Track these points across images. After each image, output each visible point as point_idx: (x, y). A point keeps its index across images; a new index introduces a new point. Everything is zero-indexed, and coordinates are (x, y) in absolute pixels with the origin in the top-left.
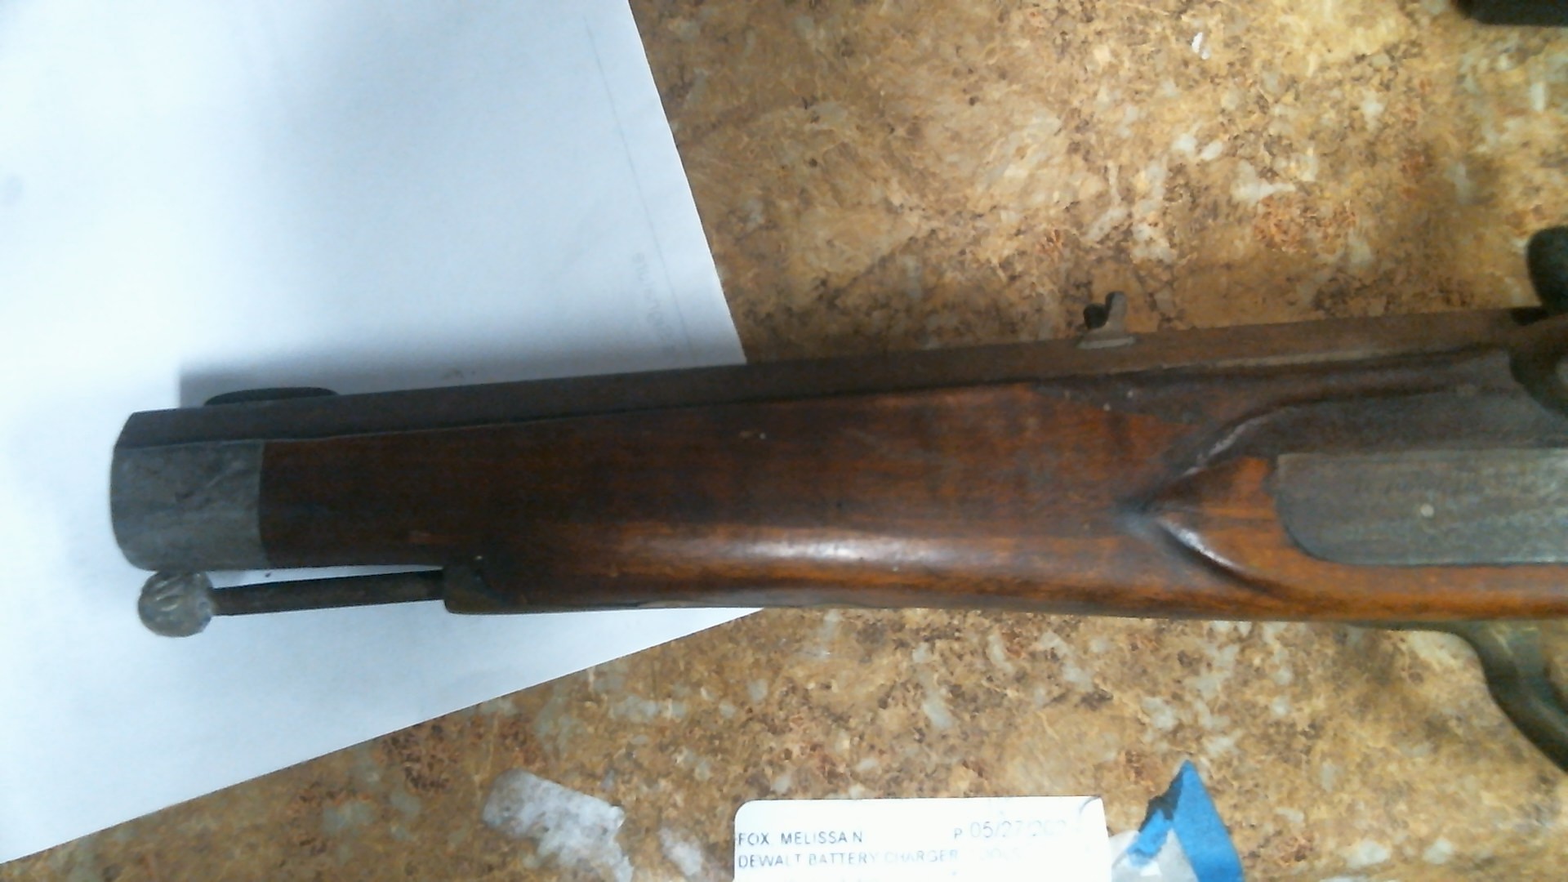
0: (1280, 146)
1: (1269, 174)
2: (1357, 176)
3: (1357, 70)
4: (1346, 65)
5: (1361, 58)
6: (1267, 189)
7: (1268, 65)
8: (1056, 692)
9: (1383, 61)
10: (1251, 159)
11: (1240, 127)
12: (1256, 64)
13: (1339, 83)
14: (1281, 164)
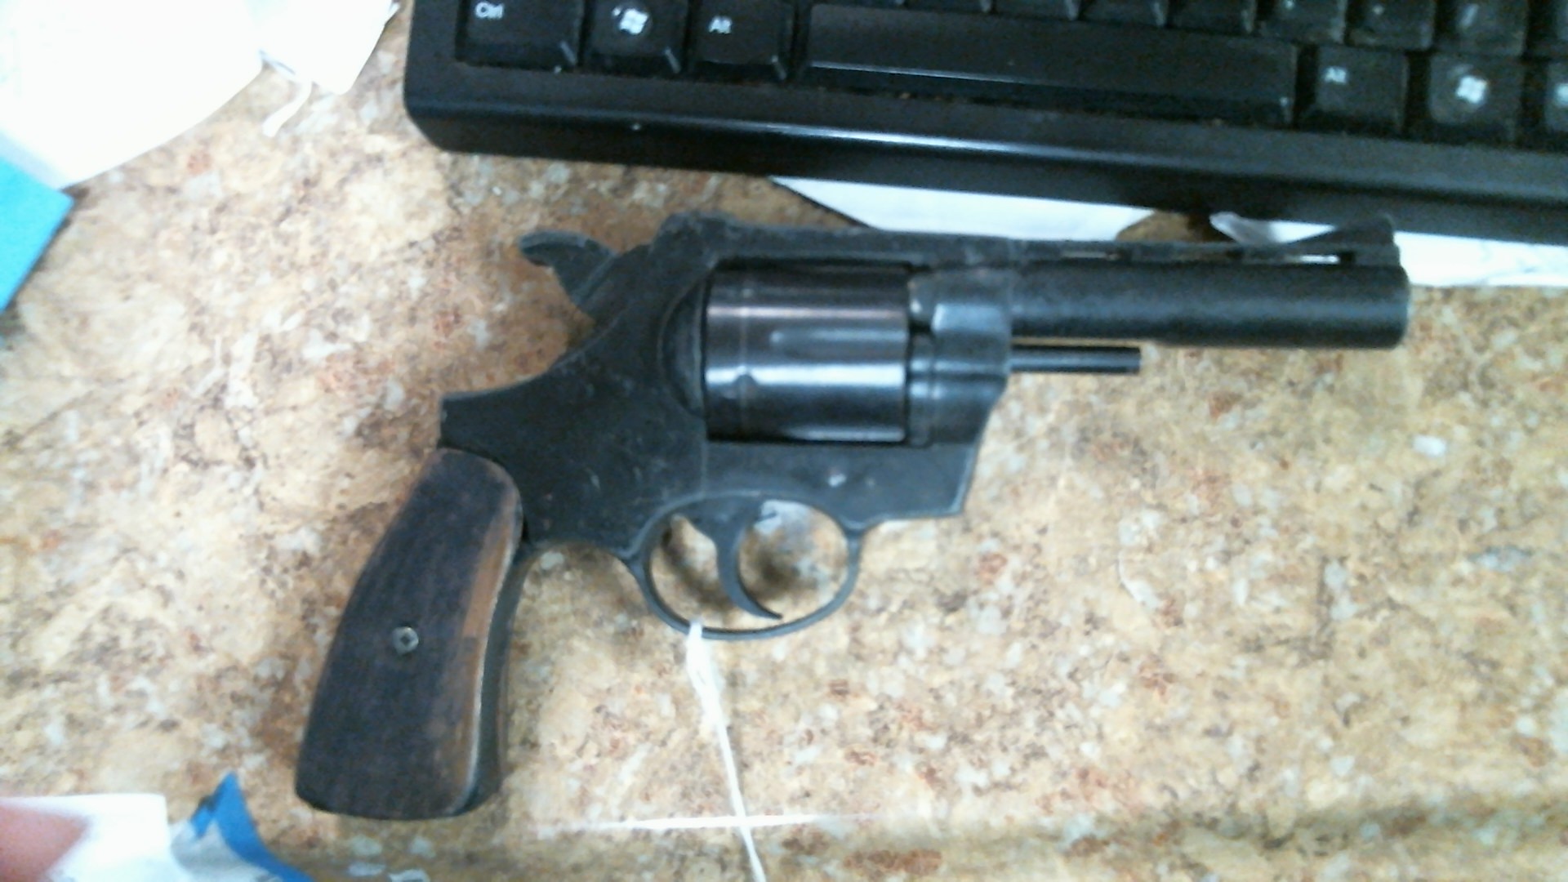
0: (343, 316)
1: (332, 337)
2: (399, 335)
3: (408, 254)
4: (401, 250)
5: (412, 244)
6: (330, 348)
7: (340, 256)
8: (142, 718)
9: (430, 245)
10: (320, 327)
11: (314, 304)
12: (332, 255)
13: (393, 265)
14: (343, 329)
